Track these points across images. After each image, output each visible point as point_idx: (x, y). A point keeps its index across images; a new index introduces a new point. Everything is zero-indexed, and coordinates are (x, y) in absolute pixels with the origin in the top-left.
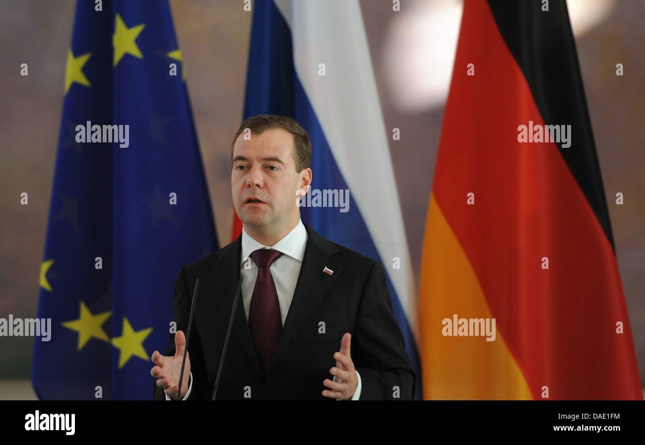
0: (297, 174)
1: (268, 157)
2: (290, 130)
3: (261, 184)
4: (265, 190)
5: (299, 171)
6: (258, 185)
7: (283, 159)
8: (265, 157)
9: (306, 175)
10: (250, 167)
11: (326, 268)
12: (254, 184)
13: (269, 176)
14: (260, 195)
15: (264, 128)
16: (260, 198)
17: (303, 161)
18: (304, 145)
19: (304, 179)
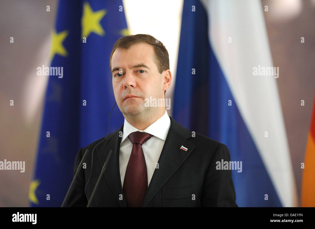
0: (160, 74)
1: (137, 65)
2: (150, 43)
3: (134, 85)
4: (138, 88)
5: (161, 72)
6: (132, 86)
7: (147, 64)
8: (134, 65)
9: (167, 75)
10: (124, 74)
11: (182, 147)
12: (128, 85)
13: (139, 77)
14: (134, 92)
15: (131, 44)
16: (135, 95)
17: (163, 64)
18: (162, 53)
19: (166, 77)
